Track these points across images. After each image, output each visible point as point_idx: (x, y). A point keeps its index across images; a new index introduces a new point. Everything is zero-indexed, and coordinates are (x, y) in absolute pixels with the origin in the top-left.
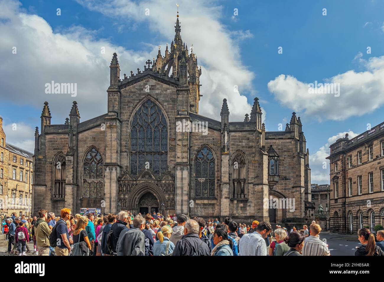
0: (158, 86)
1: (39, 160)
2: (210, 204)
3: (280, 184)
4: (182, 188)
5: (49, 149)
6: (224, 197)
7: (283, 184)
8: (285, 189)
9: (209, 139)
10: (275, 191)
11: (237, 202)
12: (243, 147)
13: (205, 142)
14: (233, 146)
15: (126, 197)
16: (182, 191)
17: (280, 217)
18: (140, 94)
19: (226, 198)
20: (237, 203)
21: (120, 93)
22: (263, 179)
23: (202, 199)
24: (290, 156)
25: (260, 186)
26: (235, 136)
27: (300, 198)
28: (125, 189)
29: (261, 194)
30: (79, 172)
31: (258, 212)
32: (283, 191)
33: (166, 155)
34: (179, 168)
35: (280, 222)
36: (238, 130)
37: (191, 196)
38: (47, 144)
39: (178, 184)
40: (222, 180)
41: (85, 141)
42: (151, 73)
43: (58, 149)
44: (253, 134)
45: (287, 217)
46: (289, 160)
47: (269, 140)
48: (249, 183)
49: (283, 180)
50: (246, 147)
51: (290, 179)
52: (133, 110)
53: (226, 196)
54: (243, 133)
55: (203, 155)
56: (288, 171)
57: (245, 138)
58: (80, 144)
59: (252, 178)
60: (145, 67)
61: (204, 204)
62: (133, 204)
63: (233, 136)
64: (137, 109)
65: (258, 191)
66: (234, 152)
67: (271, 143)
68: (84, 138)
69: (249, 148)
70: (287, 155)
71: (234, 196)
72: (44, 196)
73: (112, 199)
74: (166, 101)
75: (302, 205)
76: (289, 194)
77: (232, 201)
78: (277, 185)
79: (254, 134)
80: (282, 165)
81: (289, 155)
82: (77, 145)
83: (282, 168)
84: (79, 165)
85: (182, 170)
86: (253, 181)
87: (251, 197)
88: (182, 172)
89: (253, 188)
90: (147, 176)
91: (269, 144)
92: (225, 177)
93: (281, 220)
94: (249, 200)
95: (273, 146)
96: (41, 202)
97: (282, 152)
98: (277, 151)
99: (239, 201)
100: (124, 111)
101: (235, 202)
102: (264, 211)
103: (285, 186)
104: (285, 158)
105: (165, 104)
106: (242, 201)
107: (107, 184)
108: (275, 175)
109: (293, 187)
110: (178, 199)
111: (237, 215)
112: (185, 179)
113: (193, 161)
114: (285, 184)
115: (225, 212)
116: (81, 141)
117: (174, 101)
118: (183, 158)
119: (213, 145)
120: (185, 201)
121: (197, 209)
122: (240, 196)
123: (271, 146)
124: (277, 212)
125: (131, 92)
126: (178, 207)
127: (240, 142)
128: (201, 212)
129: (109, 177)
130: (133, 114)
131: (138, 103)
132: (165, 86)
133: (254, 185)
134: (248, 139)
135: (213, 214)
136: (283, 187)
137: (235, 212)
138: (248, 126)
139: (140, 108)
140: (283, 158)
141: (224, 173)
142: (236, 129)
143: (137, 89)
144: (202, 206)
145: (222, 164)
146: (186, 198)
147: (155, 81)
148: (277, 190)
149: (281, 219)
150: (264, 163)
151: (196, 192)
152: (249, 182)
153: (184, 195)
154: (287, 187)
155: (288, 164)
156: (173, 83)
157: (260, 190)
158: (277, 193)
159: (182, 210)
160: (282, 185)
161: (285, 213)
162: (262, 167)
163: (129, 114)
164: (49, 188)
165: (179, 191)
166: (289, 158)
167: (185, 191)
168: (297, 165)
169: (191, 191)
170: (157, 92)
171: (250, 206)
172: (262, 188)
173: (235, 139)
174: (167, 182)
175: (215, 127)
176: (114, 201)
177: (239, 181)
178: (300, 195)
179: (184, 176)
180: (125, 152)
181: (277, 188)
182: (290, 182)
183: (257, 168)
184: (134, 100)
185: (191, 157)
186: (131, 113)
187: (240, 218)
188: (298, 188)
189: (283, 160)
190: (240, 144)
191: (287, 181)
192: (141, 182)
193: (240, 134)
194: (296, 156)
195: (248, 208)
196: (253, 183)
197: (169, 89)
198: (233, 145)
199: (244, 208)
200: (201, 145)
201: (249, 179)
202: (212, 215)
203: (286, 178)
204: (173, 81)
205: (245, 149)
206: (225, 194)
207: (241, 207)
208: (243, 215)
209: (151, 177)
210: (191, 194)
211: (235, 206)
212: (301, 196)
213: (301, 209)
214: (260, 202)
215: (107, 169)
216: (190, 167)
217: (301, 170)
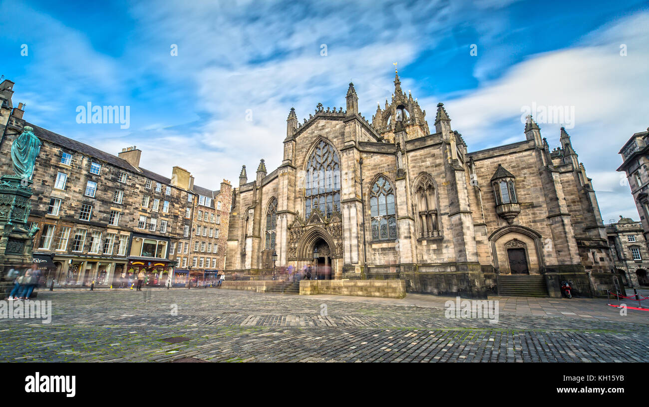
0: (328, 125)
1: (234, 216)
2: (390, 248)
3: (523, 215)
4: (350, 230)
5: (243, 206)
6: (402, 236)
7: (529, 215)
8: (534, 222)
9: (384, 167)
10: (517, 226)
11: (427, 243)
12: (427, 167)
13: (378, 171)
14: (414, 169)
15: (296, 245)
16: (350, 234)
17: (535, 264)
18: (312, 138)
19: (406, 238)
20: (428, 245)
21: (295, 141)
22: (459, 205)
23: (380, 242)
24: (533, 173)
25: (457, 217)
26: (416, 156)
27: (563, 233)
28: (295, 237)
29: (459, 227)
30: (262, 224)
31: (460, 256)
32: (532, 224)
33: (339, 194)
34: (346, 206)
35: (536, 272)
36: (418, 147)
37: (366, 240)
38: (241, 202)
39: (346, 225)
40: (399, 214)
41: (268, 193)
42: (321, 114)
43: (248, 205)
44: (439, 148)
45: (548, 264)
46: (533, 180)
47: (495, 159)
48: (442, 215)
49: (528, 208)
50: (432, 166)
51: (540, 206)
52: (306, 155)
53: (406, 235)
54: (425, 150)
55: (378, 186)
56: (534, 195)
57: (429, 155)
58: (264, 197)
59: (446, 206)
60: (316, 110)
61: (383, 249)
62: (304, 254)
63: (413, 157)
64: (310, 152)
65: (455, 225)
66: (415, 176)
67: (498, 161)
68: (267, 191)
69: (436, 166)
70: (528, 173)
71: (423, 235)
72: (236, 250)
73: (283, 249)
74: (336, 137)
75: (569, 244)
76: (544, 228)
77: (419, 241)
78: (520, 217)
79: (441, 148)
80: (523, 188)
81: (532, 172)
82: (261, 198)
83: (524, 191)
84: (262, 218)
85: (349, 208)
86: (447, 211)
87: (447, 234)
88: (350, 211)
89: (450, 220)
90: (316, 221)
91: (496, 164)
92: (402, 209)
93: (538, 269)
94: (445, 239)
95: (502, 166)
96: (232, 256)
97: (519, 170)
98: (511, 169)
99: (431, 241)
100: (298, 158)
101: (425, 243)
102: (467, 253)
103: (534, 218)
104: (525, 178)
105: (335, 140)
106: (434, 241)
107: (278, 234)
108: (511, 203)
109: (549, 218)
110: (346, 243)
111: (429, 262)
112: (354, 218)
113: (367, 197)
114: (534, 214)
115: (407, 257)
116: (264, 194)
117: (343, 134)
118: (350, 194)
119: (388, 173)
120: (355, 245)
121: (374, 256)
122: (433, 234)
123: (500, 165)
124: (528, 256)
125: (305, 138)
126: (347, 255)
127: (423, 161)
128: (380, 259)
129: (280, 226)
130: (307, 158)
131: (310, 146)
132: (334, 122)
133: (449, 216)
134: (433, 155)
135: (395, 261)
136: (530, 218)
137: (425, 257)
138: (431, 140)
139: (313, 151)
140: (522, 179)
141: (401, 205)
142: (416, 146)
143: (309, 133)
144: (380, 252)
145: (397, 193)
146: (355, 242)
147: (324, 121)
148: (520, 225)
149: (537, 267)
150: (458, 182)
151: (374, 234)
152: (442, 212)
153: (352, 238)
154: (537, 219)
155: (532, 185)
156: (341, 117)
157: (458, 222)
158: (521, 229)
159: (351, 258)
160: (528, 217)
161: (542, 259)
162: (456, 188)
163: (302, 159)
164: (240, 243)
165: (347, 234)
166: (533, 177)
167: (354, 233)
168: (548, 184)
169: (366, 233)
170: (327, 130)
171: (446, 247)
172: (460, 219)
173: (415, 160)
174: (336, 224)
175: (389, 150)
176: (284, 252)
177: (428, 214)
178: (561, 227)
179: (352, 215)
180: (300, 197)
181: (520, 221)
182: (541, 210)
183: (451, 191)
184: (307, 144)
185: (364, 192)
186: (305, 158)
187: (434, 266)
188: (556, 218)
189: (523, 181)
190: (423, 164)
191: (535, 209)
192: (310, 227)
193: (422, 152)
194: (544, 172)
195: (444, 251)
196: (448, 213)
197: (337, 124)
198: (414, 167)
199: (438, 251)
200: (375, 176)
201: (441, 208)
202: (394, 264)
203: (532, 206)
204: (341, 115)
205: (430, 169)
206: (405, 233)
207: (434, 250)
208: (439, 262)
209: (320, 221)
210: (366, 237)
211: (425, 248)
212: (564, 229)
213: (569, 250)
214: (460, 240)
215: (279, 217)
216: (363, 204)
217: (556, 189)
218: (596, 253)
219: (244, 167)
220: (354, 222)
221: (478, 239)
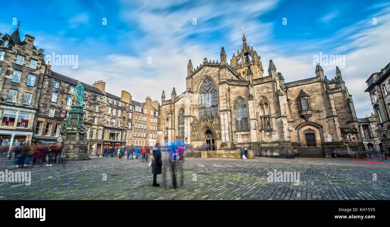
0: (210, 70)
1: (160, 118)
2: (245, 134)
3: (314, 116)
4: (224, 126)
5: (164, 113)
6: (252, 129)
7: (317, 116)
8: (319, 120)
9: (241, 93)
10: (310, 122)
11: (265, 131)
12: (264, 94)
13: (238, 95)
14: (257, 94)
15: (196, 133)
16: (225, 127)
17: (319, 141)
18: (201, 77)
19: (254, 129)
20: (265, 133)
21: (192, 78)
22: (281, 113)
23: (240, 131)
24: (319, 95)
25: (280, 119)
26: (258, 87)
27: (334, 126)
28: (195, 129)
29: (281, 124)
30: (175, 122)
31: (281, 138)
32: (318, 121)
33: (217, 106)
34: (222, 113)
35: (320, 146)
36: (260, 83)
37: (233, 130)
38: (163, 110)
39: (222, 122)
40: (250, 117)
41: (178, 106)
42: (206, 64)
43: (167, 112)
44: (270, 83)
45: (326, 141)
46: (319, 98)
47: (299, 86)
48: (272, 118)
49: (317, 113)
50: (267, 93)
51: (323, 112)
52: (198, 86)
53: (254, 128)
54: (263, 84)
55: (238, 103)
56: (319, 106)
57: (265, 87)
58: (176, 108)
59: (274, 113)
60: (203, 62)
61: (242, 135)
62: (200, 137)
63: (257, 88)
64: (201, 84)
65: (279, 123)
66: (258, 98)
67: (301, 88)
69: (269, 93)
70: (317, 94)
71: (262, 128)
72: (162, 136)
74: (215, 77)
75: (337, 131)
76: (324, 123)
77: (261, 131)
78: (312, 117)
80: (314, 102)
81: (318, 93)
82: (175, 108)
83: (314, 104)
84: (175, 119)
85: (223, 114)
86: (275, 116)
87: (275, 127)
88: (224, 116)
89: (276, 121)
90: (206, 121)
92: (252, 115)
93: (321, 144)
94: (273, 130)
95: (303, 90)
96: (160, 139)
97: (312, 92)
98: (308, 92)
99: (266, 131)
100: (195, 87)
101: (263, 132)
102: (285, 137)
103: (319, 118)
104: (315, 97)
105: (214, 78)
106: (268, 131)
107: (186, 127)
108: (307, 110)
109: (327, 118)
110: (223, 132)
111: (265, 141)
112: (226, 119)
113: (232, 108)
114: (319, 116)
115: (254, 139)
116: (176, 106)
117: (219, 75)
118: (224, 107)
119: (244, 96)
120: (227, 133)
121: (237, 138)
122: (267, 127)
123: (302, 90)
124: (316, 137)
125: (198, 76)
126: (223, 138)
127: (262, 90)
128: (240, 140)
129: (186, 123)
130: (199, 87)
131: (201, 81)
132: (214, 68)
133: (276, 118)
134: (268, 87)
135: (248, 141)
136: (317, 118)
137: (263, 139)
138: (266, 79)
139: (202, 84)
140: (314, 97)
141: (251, 113)
142: (258, 82)
143: (200, 74)
144: (240, 136)
145: (249, 107)
146: (227, 131)
147: (208, 68)
148: (312, 121)
149: (320, 143)
150: (280, 101)
151: (237, 127)
152: (272, 116)
153: (226, 130)
154: (321, 118)
155: (319, 101)
156: (217, 66)
157: (280, 121)
158: (313, 123)
159: (225, 140)
160: (316, 117)
161: (323, 138)
162: (279, 104)
163: (196, 88)
164: (164, 132)
165: (223, 128)
166: (319, 96)
167: (227, 127)
168: (327, 100)
169: (232, 127)
170: (210, 73)
171: (274, 134)
173: (258, 89)
174: (217, 123)
175: (244, 84)
176: (189, 137)
177: (265, 118)
178: (333, 123)
179: (225, 118)
180: (196, 108)
181: (312, 119)
182: (323, 114)
183: (276, 106)
184: (199, 80)
185: (231, 106)
186: (198, 87)
187: (268, 143)
188: (330, 118)
189: (314, 98)
190: (262, 92)
191: (320, 113)
192: (203, 124)
193: (261, 85)
194: (325, 94)
195: (273, 136)
196: (275, 117)
197: (216, 70)
198: (257, 93)
199: (270, 136)
200: (237, 97)
201: (271, 114)
202: (247, 142)
203: (318, 111)
204: (218, 65)
205: (266, 94)
206: (253, 127)
207: (268, 135)
208: (270, 141)
209: (208, 121)
210: (233, 129)
211: (263, 134)
212: (334, 123)
213: (337, 134)
214: (281, 131)
215: (186, 119)
216: (231, 112)
217: (331, 103)
218: (350, 136)
219: (163, 92)
220: (226, 122)
221: (290, 129)
